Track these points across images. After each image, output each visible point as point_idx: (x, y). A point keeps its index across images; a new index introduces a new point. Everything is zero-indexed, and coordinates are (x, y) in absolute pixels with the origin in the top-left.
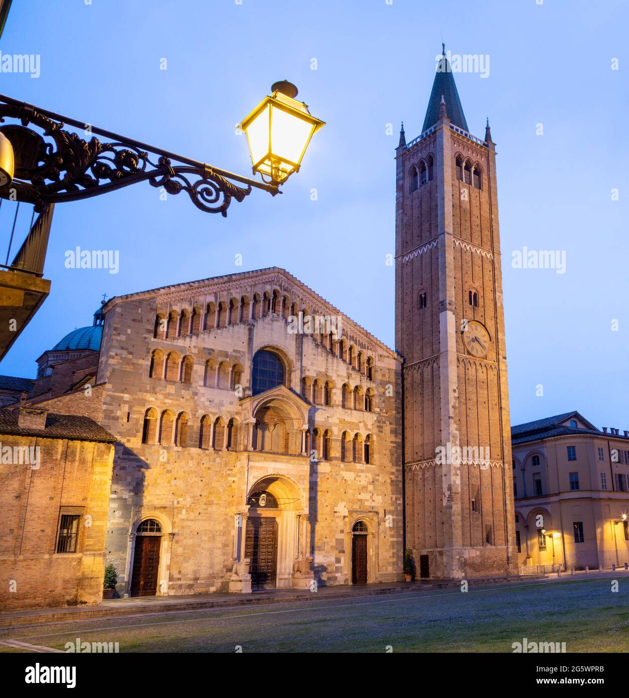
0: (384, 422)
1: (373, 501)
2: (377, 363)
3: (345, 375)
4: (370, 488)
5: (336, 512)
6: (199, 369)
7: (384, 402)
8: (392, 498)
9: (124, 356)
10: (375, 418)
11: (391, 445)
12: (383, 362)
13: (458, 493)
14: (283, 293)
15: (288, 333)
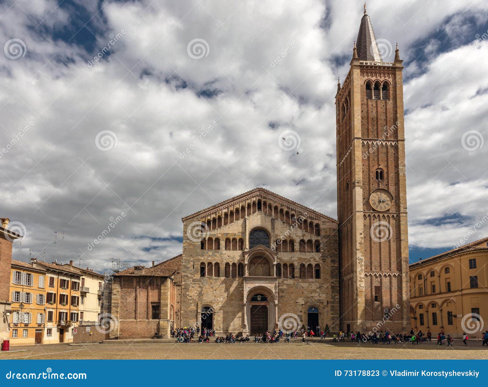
0: (327, 257)
1: (320, 297)
2: (322, 226)
3: (301, 235)
4: (318, 290)
5: (297, 303)
6: (223, 243)
7: (326, 246)
8: (332, 295)
9: (189, 242)
10: (321, 255)
11: (332, 268)
12: (326, 225)
14: (263, 200)
15: (267, 219)
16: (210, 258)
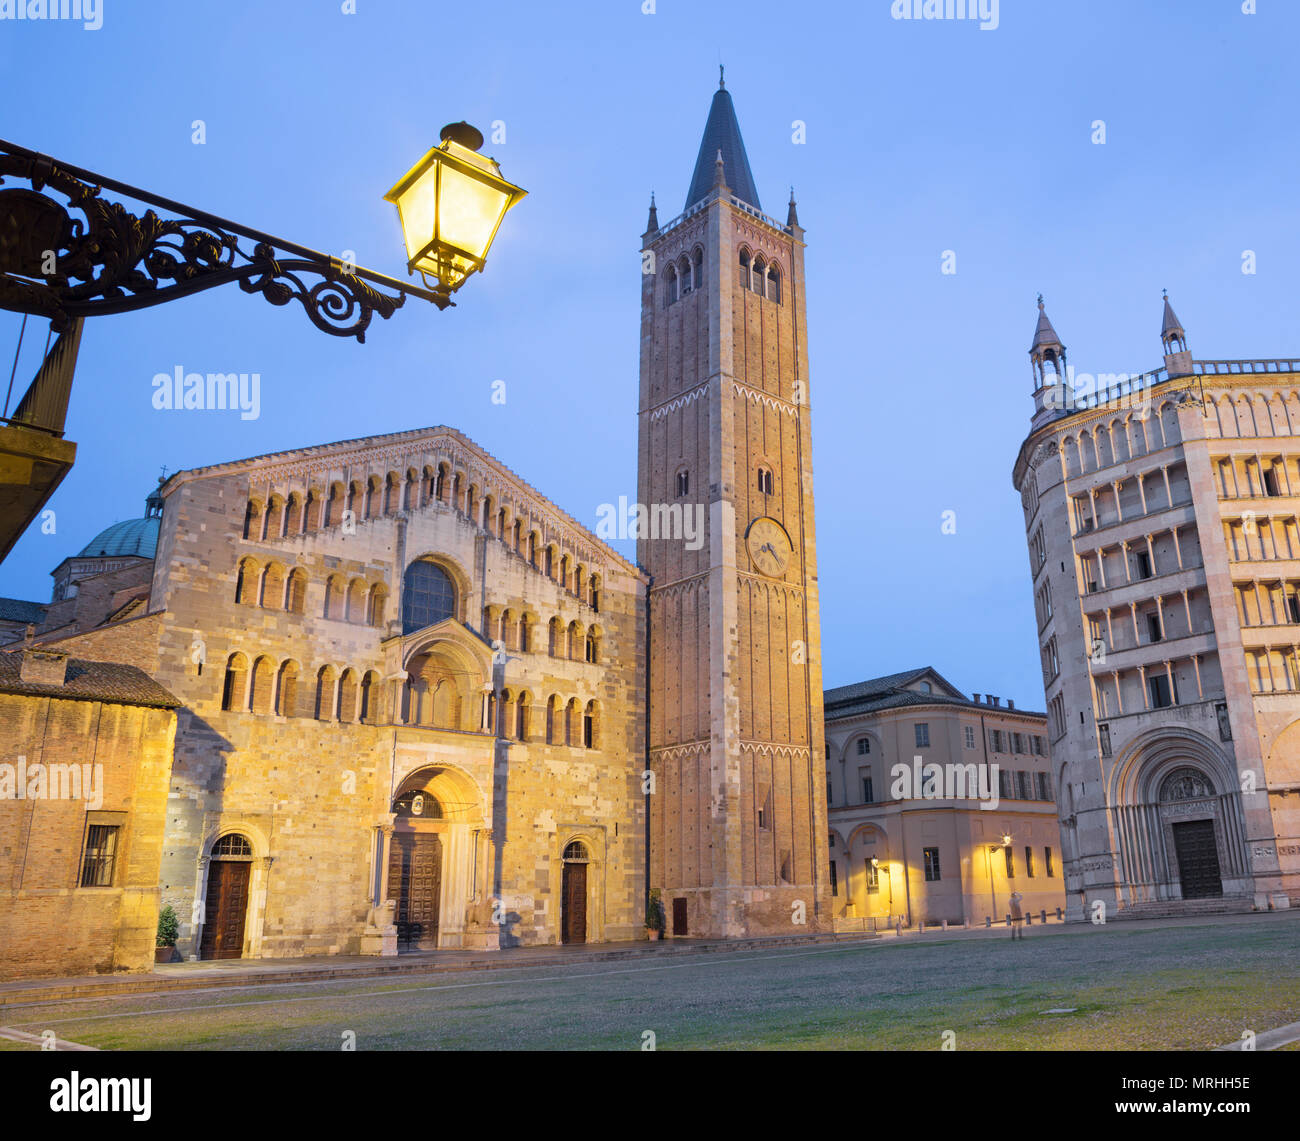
0: (617, 681)
1: (598, 809)
2: (607, 585)
3: (555, 603)
4: (593, 787)
5: (536, 826)
6: (316, 591)
7: (617, 647)
8: (628, 805)
9: (194, 567)
10: (603, 674)
11: (628, 717)
12: (617, 582)
13: (736, 798)
14: (454, 468)
15: (463, 533)
16: (269, 642)
